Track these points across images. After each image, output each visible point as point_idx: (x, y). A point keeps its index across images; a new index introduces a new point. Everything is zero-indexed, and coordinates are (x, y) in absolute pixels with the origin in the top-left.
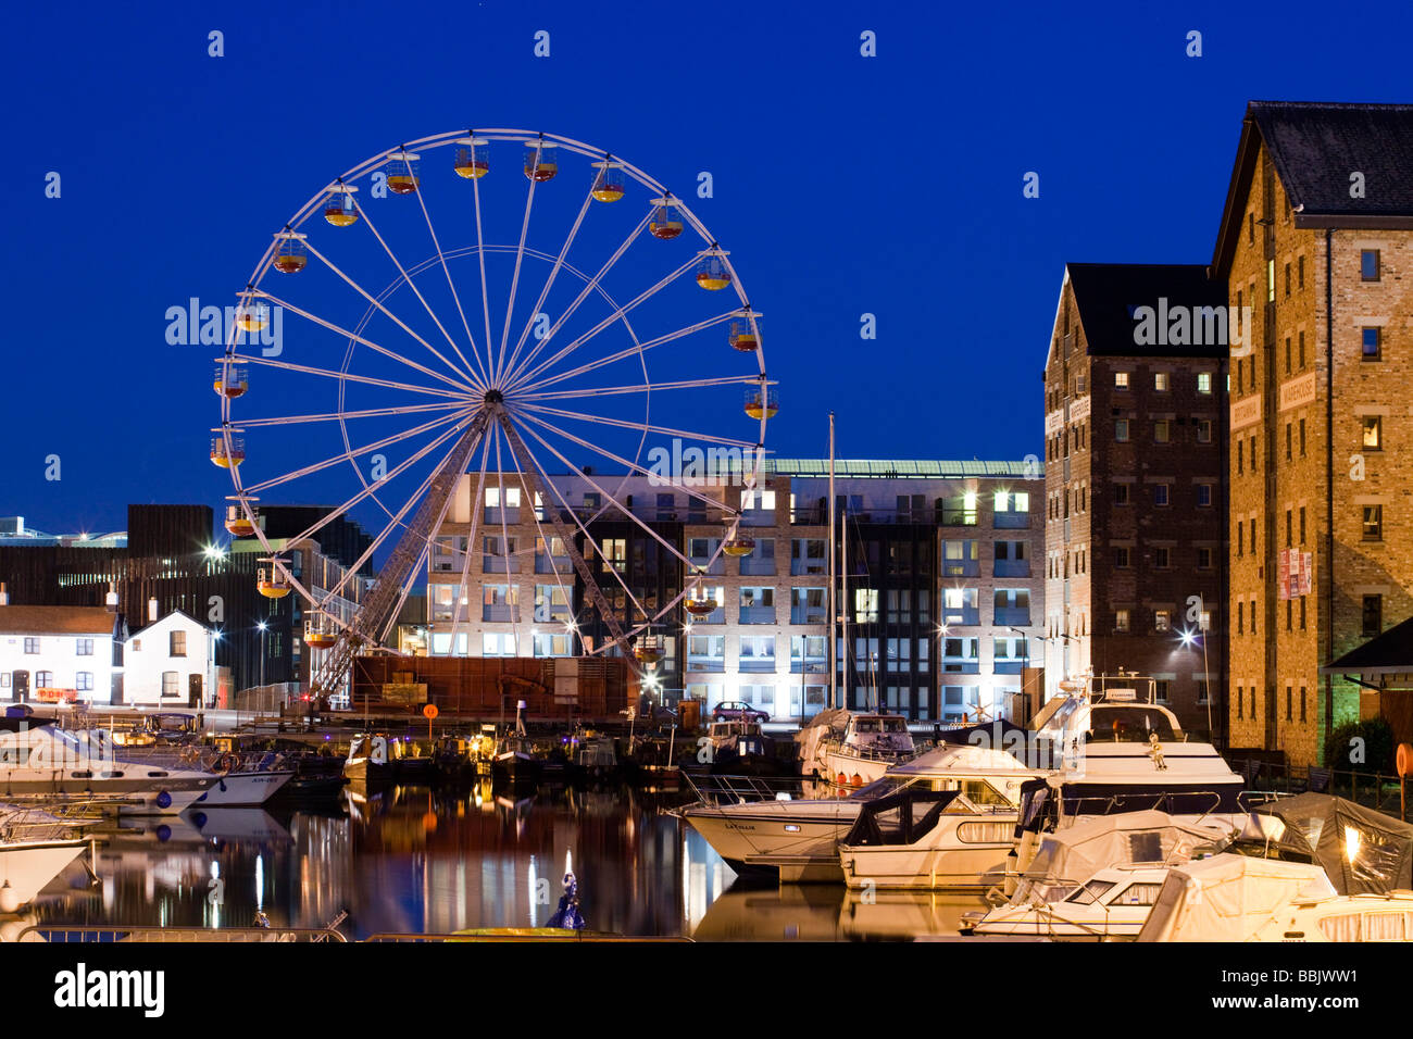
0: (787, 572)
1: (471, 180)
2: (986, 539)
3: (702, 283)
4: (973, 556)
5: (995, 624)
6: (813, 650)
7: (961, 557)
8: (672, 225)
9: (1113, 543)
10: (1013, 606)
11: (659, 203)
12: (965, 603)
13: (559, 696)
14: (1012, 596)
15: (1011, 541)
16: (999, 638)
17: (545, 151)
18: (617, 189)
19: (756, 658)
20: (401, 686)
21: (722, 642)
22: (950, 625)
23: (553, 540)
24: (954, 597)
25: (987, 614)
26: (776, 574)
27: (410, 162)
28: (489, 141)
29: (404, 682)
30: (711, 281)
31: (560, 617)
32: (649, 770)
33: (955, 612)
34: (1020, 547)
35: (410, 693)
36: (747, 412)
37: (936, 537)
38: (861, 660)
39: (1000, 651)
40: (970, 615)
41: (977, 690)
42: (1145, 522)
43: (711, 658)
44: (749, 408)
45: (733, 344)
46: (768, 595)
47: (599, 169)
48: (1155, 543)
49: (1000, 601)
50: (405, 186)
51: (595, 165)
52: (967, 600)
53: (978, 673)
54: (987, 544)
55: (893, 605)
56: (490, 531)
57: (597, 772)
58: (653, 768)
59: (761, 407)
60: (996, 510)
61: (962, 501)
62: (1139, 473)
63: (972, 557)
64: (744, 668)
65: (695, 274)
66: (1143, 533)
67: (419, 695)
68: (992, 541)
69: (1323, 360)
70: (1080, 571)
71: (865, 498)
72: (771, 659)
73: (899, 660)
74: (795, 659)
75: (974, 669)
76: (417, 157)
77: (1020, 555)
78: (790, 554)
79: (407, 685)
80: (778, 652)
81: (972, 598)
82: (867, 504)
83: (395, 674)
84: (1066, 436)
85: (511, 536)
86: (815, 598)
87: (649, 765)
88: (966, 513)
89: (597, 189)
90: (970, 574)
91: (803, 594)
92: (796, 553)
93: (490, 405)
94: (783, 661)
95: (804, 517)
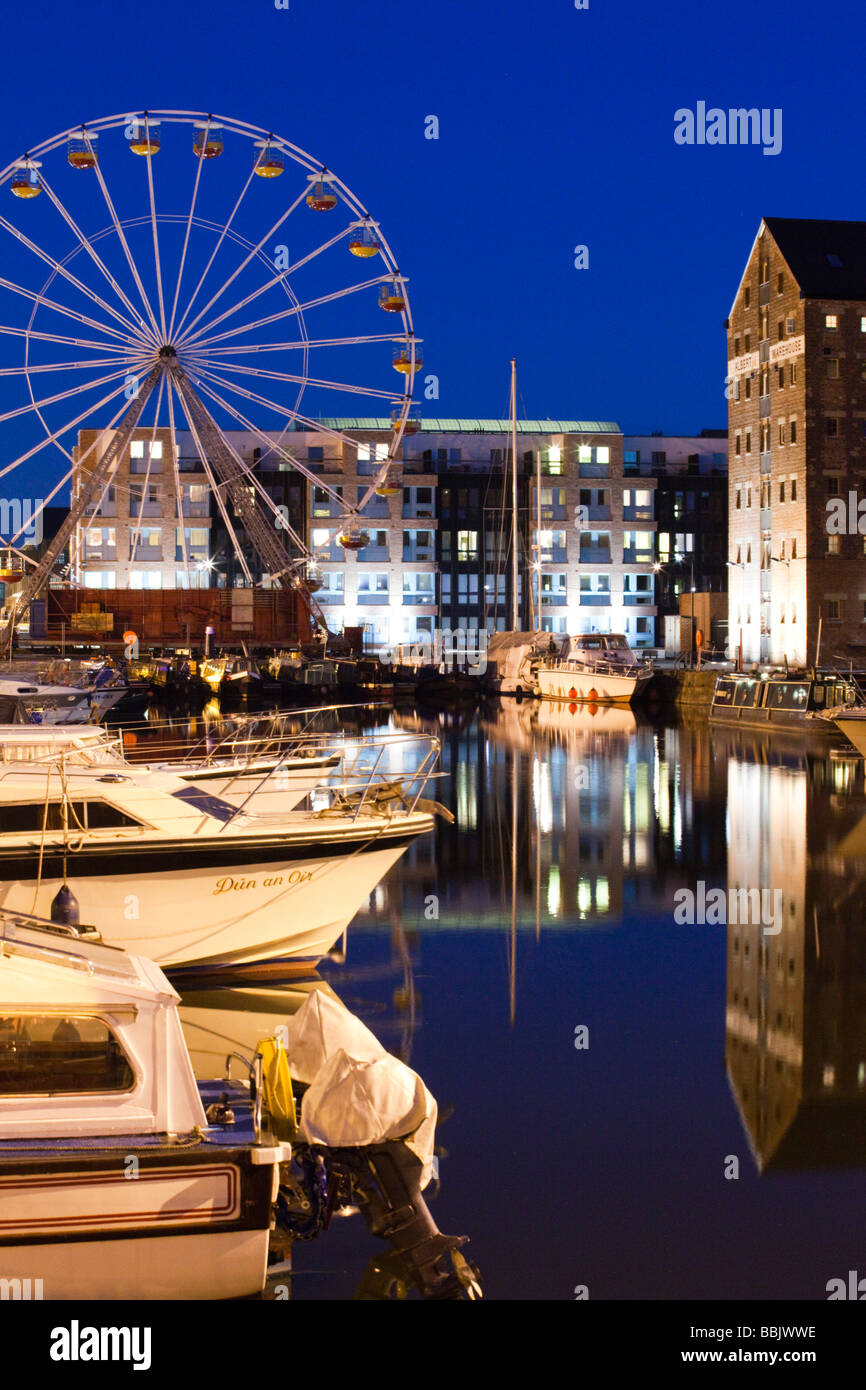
0: (399, 516)
1: (144, 158)
2: (572, 487)
3: (355, 251)
4: (561, 501)
5: (580, 562)
6: (422, 584)
7: (551, 503)
8: (327, 198)
9: (827, 473)
10: (596, 547)
11: (315, 178)
12: (554, 544)
13: (236, 623)
14: (595, 537)
15: (594, 489)
16: (584, 574)
17: (212, 131)
18: (279, 165)
19: (373, 591)
20: (89, 615)
21: (341, 578)
22: (543, 562)
23: (191, 487)
24: (544, 537)
25: (574, 553)
26: (389, 518)
27: (91, 141)
28: (162, 123)
29: (91, 612)
30: (363, 248)
31: (197, 556)
32: (367, 688)
33: (544, 551)
34: (601, 494)
35: (97, 622)
36: (395, 367)
37: (528, 484)
38: (462, 594)
39: (585, 586)
40: (559, 554)
41: (565, 620)
42: (854, 454)
43: (332, 592)
44: (397, 363)
45: (382, 305)
46: (381, 535)
47: (262, 149)
48: (863, 473)
49: (585, 541)
50: (84, 161)
51: (257, 144)
52: (556, 541)
53: (566, 605)
54: (573, 491)
55: (490, 545)
56: (135, 479)
57: (323, 690)
58: (371, 686)
59: (409, 362)
60: (581, 461)
61: (547, 454)
63: (561, 503)
64: (362, 601)
65: (347, 243)
67: (106, 623)
68: (578, 489)
70: (788, 498)
71: (463, 451)
72: (385, 592)
73: (495, 593)
74: (407, 593)
75: (562, 601)
76: (96, 136)
77: (601, 501)
78: (402, 500)
79: (94, 615)
80: (391, 586)
81: (560, 540)
82: (465, 456)
83: (84, 605)
84: (761, 376)
85: (154, 484)
86: (422, 540)
87: (367, 683)
88: (550, 464)
89: (260, 166)
90: (559, 517)
91: (413, 536)
92: (406, 499)
93: (165, 359)
94: (396, 594)
95: (409, 467)
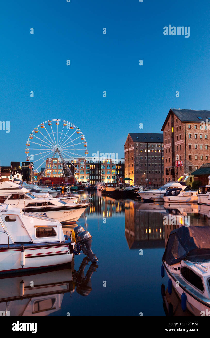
6: (88, 177)
9: (136, 163)
10: (109, 172)
13: (66, 181)
16: (107, 175)
25: (106, 173)
29: (48, 180)
31: (61, 173)
37: (101, 165)
39: (107, 177)
42: (140, 161)
46: (83, 171)
48: (141, 163)
55: (96, 172)
60: (107, 162)
62: (139, 155)
66: (139, 162)
67: (50, 181)
69: (184, 138)
70: (132, 166)
75: (105, 179)
77: (109, 167)
80: (84, 177)
82: (93, 161)
88: (103, 162)
90: (104, 169)
91: (87, 171)
93: (57, 150)
95: (87, 163)
